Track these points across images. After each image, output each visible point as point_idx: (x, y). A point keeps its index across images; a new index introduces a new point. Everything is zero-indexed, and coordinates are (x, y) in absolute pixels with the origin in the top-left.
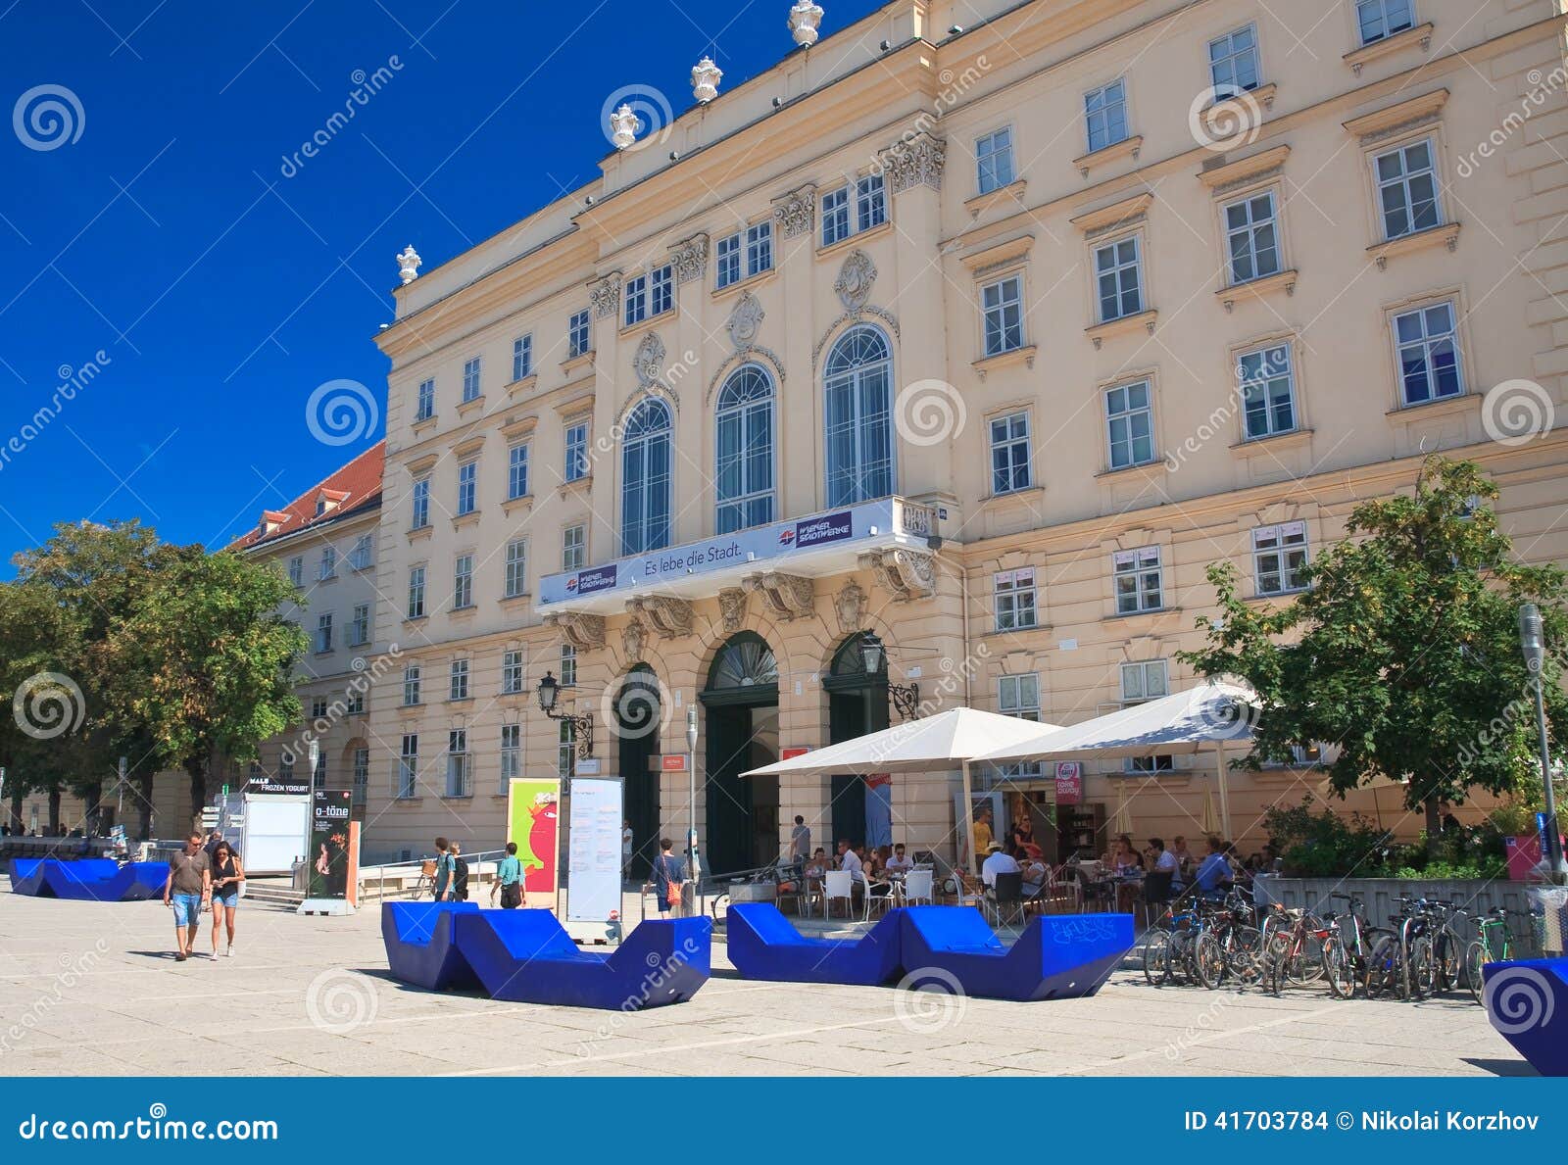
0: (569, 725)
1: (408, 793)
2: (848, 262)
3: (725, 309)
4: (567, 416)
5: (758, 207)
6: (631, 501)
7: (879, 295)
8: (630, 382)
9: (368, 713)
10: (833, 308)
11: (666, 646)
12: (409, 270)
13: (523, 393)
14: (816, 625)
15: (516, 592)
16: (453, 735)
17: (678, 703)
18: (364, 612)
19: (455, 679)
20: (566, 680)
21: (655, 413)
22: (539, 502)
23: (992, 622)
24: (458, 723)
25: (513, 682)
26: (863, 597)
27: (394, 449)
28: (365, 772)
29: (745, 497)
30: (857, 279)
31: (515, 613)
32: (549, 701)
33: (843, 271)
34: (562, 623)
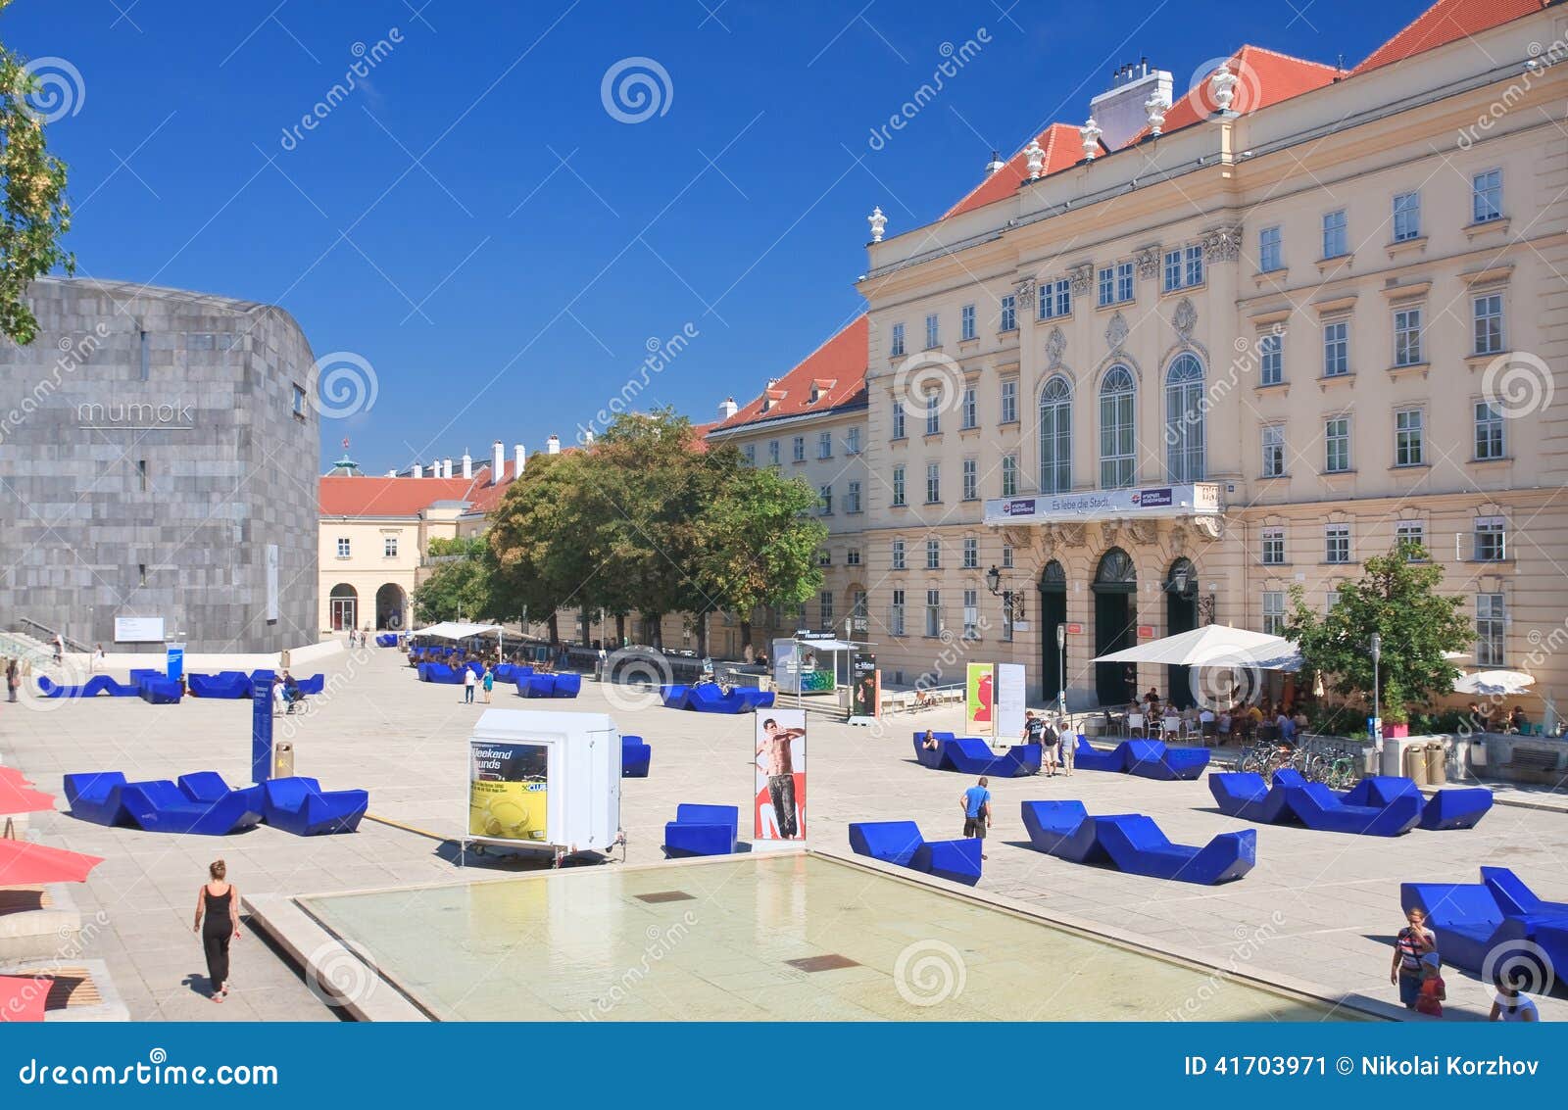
0: (1008, 596)
1: (898, 631)
2: (1180, 305)
3: (1104, 320)
4: (1002, 374)
5: (1121, 252)
6: (1046, 446)
7: (1198, 333)
8: (1043, 362)
9: (864, 566)
10: (1171, 336)
11: (1069, 552)
12: (878, 229)
13: (970, 350)
14: (1158, 550)
15: (971, 496)
16: (930, 593)
17: (1077, 590)
18: (857, 487)
19: (930, 554)
20: (1007, 562)
21: (1060, 386)
22: (983, 433)
23: (1259, 558)
24: (933, 585)
25: (971, 560)
26: (1184, 536)
27: (876, 373)
28: (863, 612)
29: (1117, 457)
30: (1185, 317)
31: (971, 511)
32: (994, 585)
33: (1178, 311)
34: (1002, 532)
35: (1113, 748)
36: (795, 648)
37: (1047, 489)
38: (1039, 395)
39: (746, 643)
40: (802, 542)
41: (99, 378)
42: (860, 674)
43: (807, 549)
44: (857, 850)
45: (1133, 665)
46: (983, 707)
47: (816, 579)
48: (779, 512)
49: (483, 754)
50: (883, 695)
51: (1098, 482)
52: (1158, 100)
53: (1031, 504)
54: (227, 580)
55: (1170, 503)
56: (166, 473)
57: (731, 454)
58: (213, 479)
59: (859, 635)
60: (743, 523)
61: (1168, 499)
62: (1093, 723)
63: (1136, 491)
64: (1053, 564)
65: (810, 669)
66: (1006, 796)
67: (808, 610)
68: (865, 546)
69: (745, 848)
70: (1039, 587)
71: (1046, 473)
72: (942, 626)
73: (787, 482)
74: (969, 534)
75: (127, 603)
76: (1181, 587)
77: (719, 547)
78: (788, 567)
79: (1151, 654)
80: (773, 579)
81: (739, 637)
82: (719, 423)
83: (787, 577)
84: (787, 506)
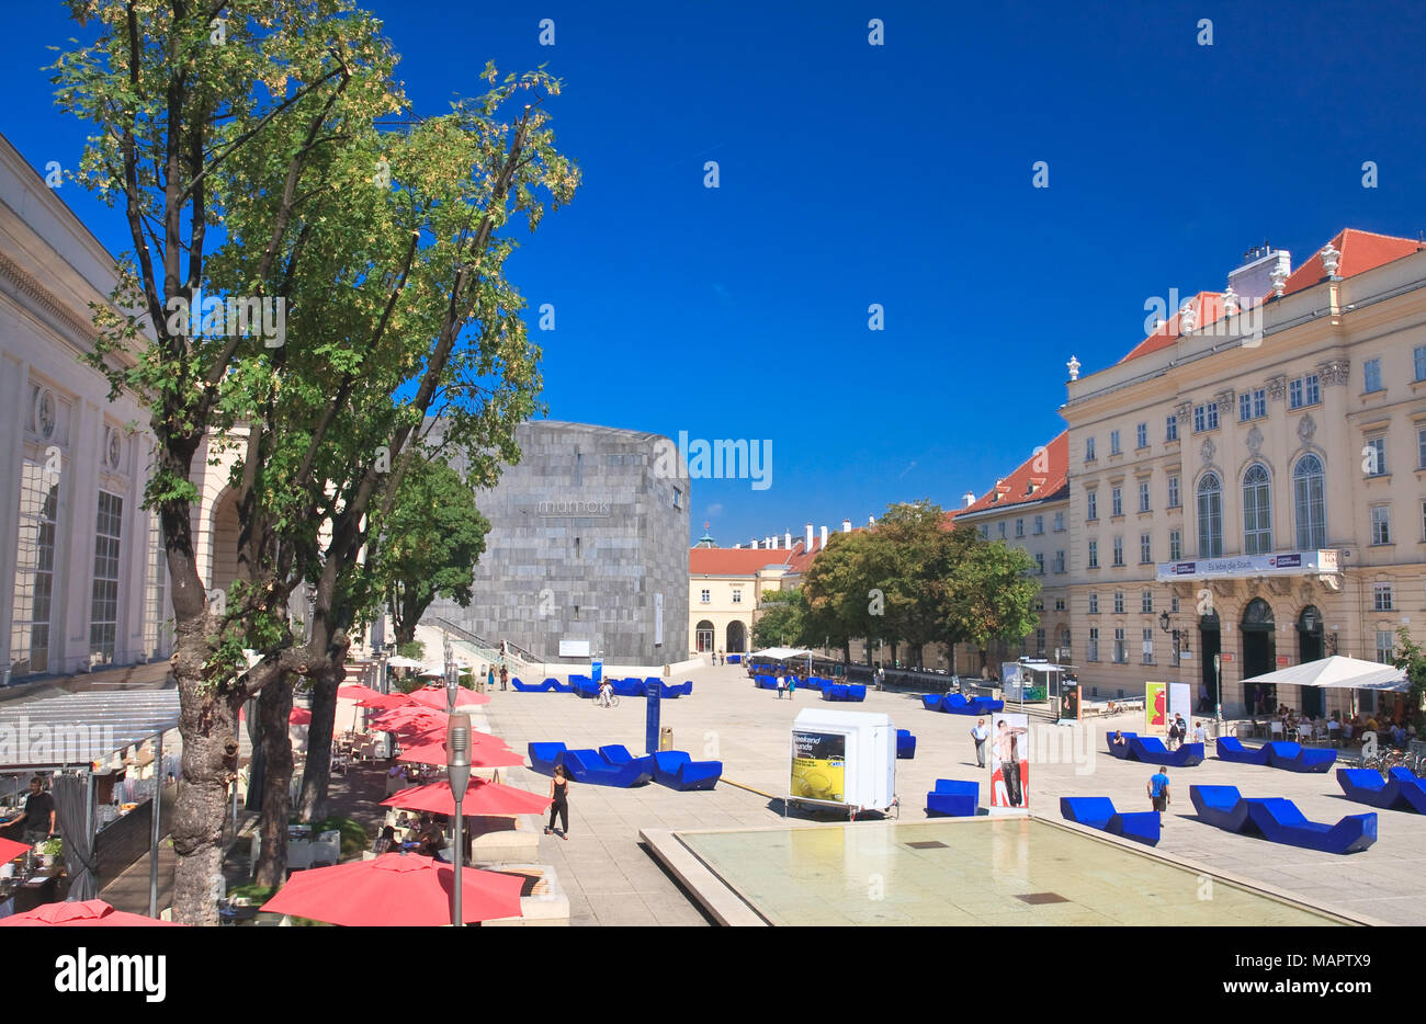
0: (1175, 633)
1: (1094, 658)
2: (1303, 420)
3: (1244, 432)
4: (1168, 472)
5: (1257, 381)
6: (1203, 523)
7: (1317, 439)
8: (1199, 462)
9: (1068, 611)
10: (1296, 442)
11: (1222, 601)
12: (1074, 372)
13: (1144, 455)
14: (1291, 600)
15: (1146, 560)
16: (1117, 631)
17: (1229, 629)
18: (1062, 555)
19: (1116, 602)
20: (1174, 608)
21: (1212, 480)
22: (1156, 515)
23: (1372, 607)
24: (1119, 625)
25: (1147, 608)
26: (1311, 589)
27: (1075, 473)
28: (1068, 643)
29: (1258, 531)
30: (1307, 429)
31: (1146, 571)
32: (1165, 626)
33: (1301, 424)
34: (1170, 586)
35: (1260, 747)
36: (1018, 669)
37: (1203, 554)
38: (1196, 488)
39: (982, 666)
40: (1024, 594)
41: (552, 485)
42: (1066, 689)
43: (1026, 599)
44: (1066, 816)
45: (1274, 685)
46: (1159, 715)
47: (1033, 620)
48: (1005, 572)
49: (800, 739)
50: (1083, 704)
51: (1243, 550)
52: (1277, 273)
53: (1192, 566)
54: (630, 616)
55: (1299, 565)
56: (592, 545)
57: (972, 531)
58: (622, 550)
59: (1065, 661)
60: (980, 580)
61: (1298, 562)
62: (1243, 728)
63: (1273, 556)
65: (1029, 685)
66: (1180, 780)
67: (1027, 642)
68: (1069, 596)
69: (984, 812)
70: (1199, 627)
71: (1203, 543)
72: (1126, 655)
73: (1012, 551)
74: (1146, 588)
75: (566, 631)
76: (1310, 627)
77: (963, 597)
78: (1013, 611)
79: (1288, 677)
80: (1002, 620)
81: (978, 661)
82: (963, 510)
83: (1012, 618)
84: (1012, 568)
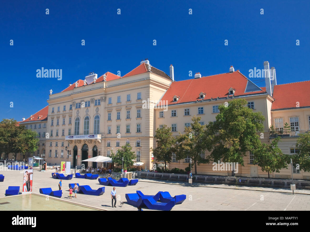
0: (68, 151)
1: (50, 157)
2: (97, 108)
3: (85, 109)
4: (69, 116)
5: (88, 99)
6: (75, 128)
7: (99, 112)
8: (76, 115)
9: (45, 146)
10: (95, 112)
11: (78, 144)
12: (51, 93)
13: (65, 112)
14: (92, 144)
15: (63, 135)
17: (79, 150)
18: (45, 133)
19: (56, 144)
20: (68, 146)
21: (78, 119)
22: (66, 125)
23: (107, 146)
24: (56, 149)
25: (63, 145)
26: (96, 142)
27: (49, 115)
28: (45, 153)
29: (86, 130)
30: (97, 110)
31: (63, 137)
32: (66, 149)
33: (96, 109)
34: (68, 141)
36: (32, 159)
37: (75, 134)
38: (75, 120)
39: (24, 158)
40: (35, 142)
42: (43, 163)
44: (41, 193)
45: (88, 162)
46: (64, 169)
47: (37, 148)
48: (31, 136)
50: (47, 167)
51: (83, 134)
52: (95, 78)
53: (73, 137)
55: (94, 137)
57: (24, 127)
59: (43, 157)
60: (25, 138)
62: (81, 171)
63: (89, 135)
64: (76, 146)
65: (35, 163)
67: (35, 153)
68: (46, 142)
69: (21, 193)
70: (73, 150)
71: (75, 132)
72: (57, 156)
73: (33, 132)
74: (63, 141)
76: (95, 150)
77: (20, 142)
78: (32, 146)
79: (90, 160)
80: (29, 148)
81: (23, 157)
82: (22, 121)
83: (32, 147)
84: (33, 136)
